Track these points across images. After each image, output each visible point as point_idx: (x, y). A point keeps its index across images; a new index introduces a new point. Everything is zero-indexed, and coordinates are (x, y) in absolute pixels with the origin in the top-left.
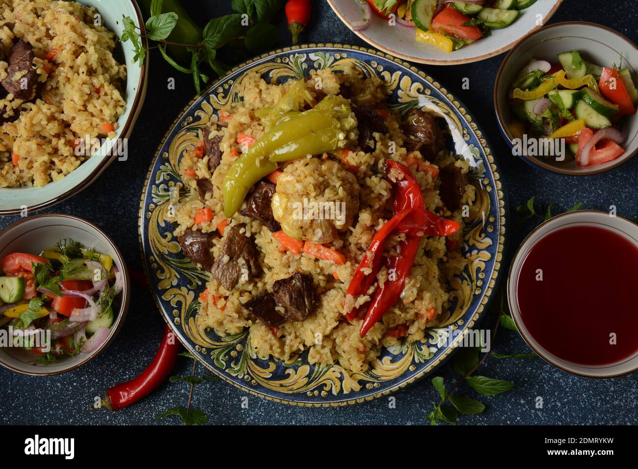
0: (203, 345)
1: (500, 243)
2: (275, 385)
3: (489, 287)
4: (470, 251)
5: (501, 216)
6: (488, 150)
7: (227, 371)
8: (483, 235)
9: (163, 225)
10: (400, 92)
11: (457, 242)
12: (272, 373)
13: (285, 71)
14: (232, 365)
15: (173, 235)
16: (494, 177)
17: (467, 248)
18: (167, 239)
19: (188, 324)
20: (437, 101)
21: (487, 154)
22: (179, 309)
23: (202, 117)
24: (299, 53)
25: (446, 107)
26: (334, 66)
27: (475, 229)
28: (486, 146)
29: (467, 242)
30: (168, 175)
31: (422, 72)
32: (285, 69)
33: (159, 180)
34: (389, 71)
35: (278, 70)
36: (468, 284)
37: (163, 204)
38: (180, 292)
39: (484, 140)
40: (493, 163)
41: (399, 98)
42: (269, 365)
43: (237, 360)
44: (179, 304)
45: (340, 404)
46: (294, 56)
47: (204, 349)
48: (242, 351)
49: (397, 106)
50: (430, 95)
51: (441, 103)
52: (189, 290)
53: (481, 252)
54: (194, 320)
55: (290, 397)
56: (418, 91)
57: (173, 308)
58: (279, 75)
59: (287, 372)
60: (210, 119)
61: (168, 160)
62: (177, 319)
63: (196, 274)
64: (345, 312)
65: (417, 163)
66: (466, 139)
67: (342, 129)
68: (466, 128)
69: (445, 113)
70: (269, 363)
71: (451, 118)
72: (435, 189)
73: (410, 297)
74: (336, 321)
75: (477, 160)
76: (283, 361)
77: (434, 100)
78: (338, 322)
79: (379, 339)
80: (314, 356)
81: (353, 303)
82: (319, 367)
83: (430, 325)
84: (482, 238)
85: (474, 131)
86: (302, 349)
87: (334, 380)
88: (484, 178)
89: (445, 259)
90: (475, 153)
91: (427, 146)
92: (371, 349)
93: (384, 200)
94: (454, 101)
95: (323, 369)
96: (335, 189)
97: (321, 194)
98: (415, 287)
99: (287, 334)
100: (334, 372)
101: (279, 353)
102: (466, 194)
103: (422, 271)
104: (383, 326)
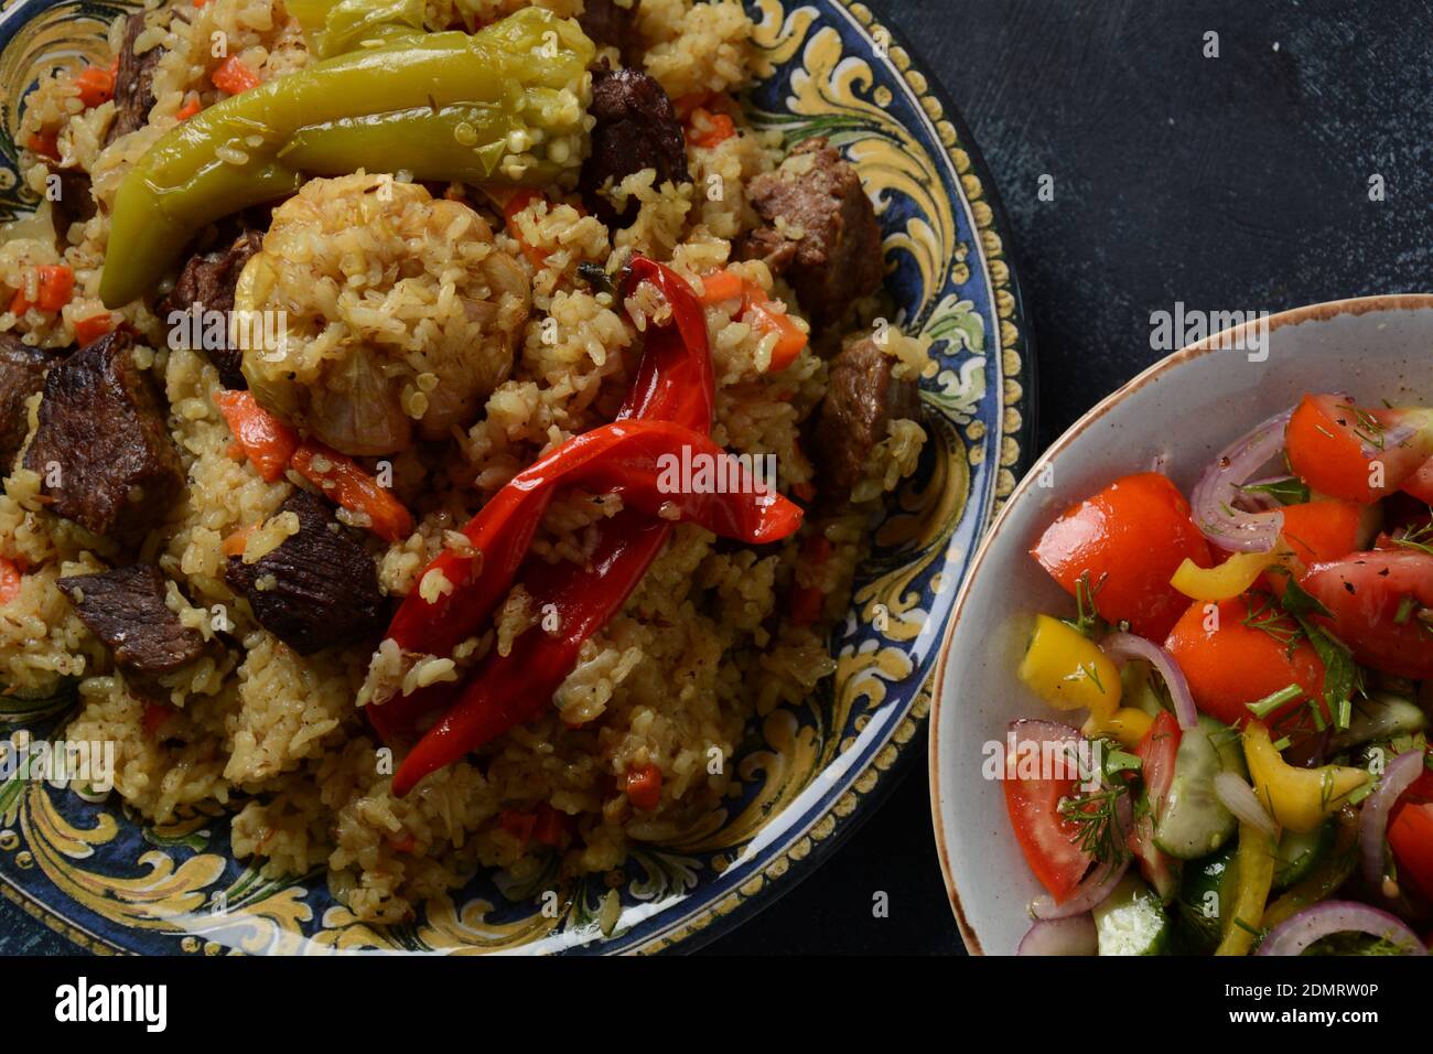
2: (89, 888)
3: (872, 766)
4: (857, 640)
6: (1012, 332)
8: (913, 598)
10: (797, 77)
11: (823, 598)
12: (94, 847)
16: (1005, 421)
17: (852, 628)
20: (903, 134)
21: (1006, 343)
25: (924, 160)
27: (897, 573)
28: (1009, 319)
29: (859, 608)
31: (883, 30)
36: (814, 740)
39: (1011, 298)
40: (1015, 378)
41: (792, 94)
42: (97, 822)
49: (779, 122)
50: (885, 109)
51: (913, 145)
53: (890, 650)
55: (122, 937)
56: (855, 86)
59: (147, 858)
64: (364, 695)
65: (744, 297)
66: (958, 279)
67: (530, 119)
68: (967, 243)
69: (916, 180)
70: (101, 816)
71: (932, 200)
72: (780, 400)
73: (581, 704)
74: (332, 717)
75: (970, 355)
76: (150, 823)
77: (894, 129)
78: (337, 722)
79: (464, 828)
80: (250, 829)
81: (395, 672)
82: (257, 873)
83: (644, 832)
84: (907, 605)
85: (988, 259)
86: (223, 798)
87: (286, 925)
88: (973, 417)
89: (762, 638)
90: (969, 332)
91: (813, 262)
92: (440, 860)
93: (594, 377)
94: (955, 146)
95: (267, 881)
96: (433, 288)
97: (385, 287)
98: (608, 677)
99: (191, 737)
100: (296, 899)
101: (142, 791)
102: (886, 445)
103: (656, 640)
104: (481, 782)
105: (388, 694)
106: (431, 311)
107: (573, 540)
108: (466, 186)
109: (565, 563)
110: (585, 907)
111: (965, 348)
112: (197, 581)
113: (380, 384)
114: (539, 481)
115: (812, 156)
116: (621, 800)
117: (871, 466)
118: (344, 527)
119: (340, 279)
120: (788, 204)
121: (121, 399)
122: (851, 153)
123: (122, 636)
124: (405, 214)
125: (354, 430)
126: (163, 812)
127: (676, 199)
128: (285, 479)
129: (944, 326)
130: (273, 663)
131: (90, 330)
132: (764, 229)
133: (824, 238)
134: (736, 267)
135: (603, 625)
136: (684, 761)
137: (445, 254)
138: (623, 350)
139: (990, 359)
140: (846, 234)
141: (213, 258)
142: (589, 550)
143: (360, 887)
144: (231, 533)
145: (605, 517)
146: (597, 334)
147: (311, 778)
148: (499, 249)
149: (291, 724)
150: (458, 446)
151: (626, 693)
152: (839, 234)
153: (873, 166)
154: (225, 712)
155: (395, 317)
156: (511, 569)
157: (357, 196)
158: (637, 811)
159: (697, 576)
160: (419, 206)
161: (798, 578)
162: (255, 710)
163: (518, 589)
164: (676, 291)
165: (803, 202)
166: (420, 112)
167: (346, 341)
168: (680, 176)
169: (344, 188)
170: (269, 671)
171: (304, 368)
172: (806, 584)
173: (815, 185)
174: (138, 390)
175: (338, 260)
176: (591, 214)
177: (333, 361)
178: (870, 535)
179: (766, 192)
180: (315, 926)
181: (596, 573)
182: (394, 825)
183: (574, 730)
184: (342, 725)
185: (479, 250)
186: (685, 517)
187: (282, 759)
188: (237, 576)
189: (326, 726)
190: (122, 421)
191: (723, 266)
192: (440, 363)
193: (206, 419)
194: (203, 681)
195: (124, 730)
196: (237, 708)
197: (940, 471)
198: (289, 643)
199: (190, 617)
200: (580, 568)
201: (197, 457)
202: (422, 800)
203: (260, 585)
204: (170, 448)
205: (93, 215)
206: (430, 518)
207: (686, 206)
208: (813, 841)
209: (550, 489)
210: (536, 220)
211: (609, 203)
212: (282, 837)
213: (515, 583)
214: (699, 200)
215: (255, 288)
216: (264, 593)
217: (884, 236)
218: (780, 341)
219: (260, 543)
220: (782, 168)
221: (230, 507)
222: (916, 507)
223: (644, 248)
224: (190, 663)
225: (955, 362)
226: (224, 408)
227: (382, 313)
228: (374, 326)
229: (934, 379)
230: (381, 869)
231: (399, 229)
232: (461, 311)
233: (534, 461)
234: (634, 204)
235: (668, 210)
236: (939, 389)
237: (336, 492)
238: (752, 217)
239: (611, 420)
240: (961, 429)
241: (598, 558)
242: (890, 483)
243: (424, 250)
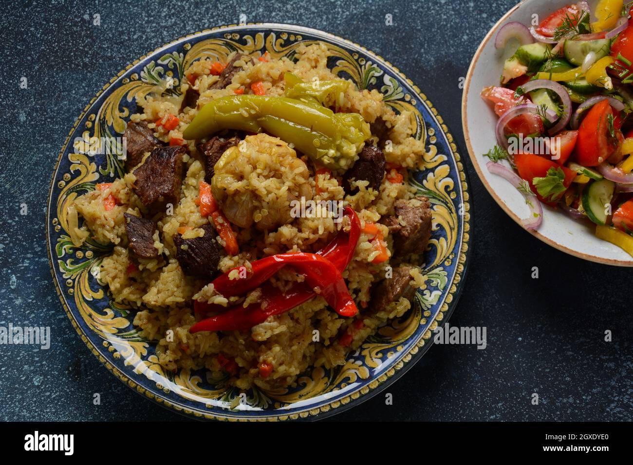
0: (62, 222)
1: (386, 374)
2: (85, 310)
3: (340, 401)
4: (356, 359)
5: (410, 353)
6: (454, 289)
7: (59, 261)
8: (380, 355)
9: (130, 99)
10: (430, 175)
11: (353, 340)
12: (93, 298)
13: (353, 71)
14: (68, 262)
15: (129, 115)
16: (438, 315)
17: (357, 354)
18: (122, 115)
19: (67, 195)
20: (453, 210)
21: (450, 292)
22: (73, 177)
23: (248, 45)
24: (379, 65)
25: (455, 221)
26: (397, 103)
27: (379, 345)
28: (456, 284)
29: (362, 349)
30: (174, 64)
31: (464, 175)
32: (354, 69)
33: (162, 61)
34: (438, 148)
35: (348, 64)
36: (326, 383)
37: (147, 83)
38: (88, 165)
39: (460, 278)
40: (448, 304)
41: (426, 179)
42: (98, 291)
43: (76, 261)
44: (78, 173)
45: (121, 376)
46: (372, 65)
47: (59, 226)
48: (89, 259)
49: (418, 186)
50: (452, 199)
51: (454, 215)
52: (97, 171)
53: (365, 367)
54: (76, 197)
55: (87, 331)
56: (447, 187)
57: (69, 172)
58: (345, 69)
59: (107, 310)
60: (253, 52)
61: (185, 52)
62: (63, 183)
63: (116, 165)
64: (196, 297)
65: (376, 235)
66: (446, 263)
67: (338, 148)
68: (455, 254)
69: (450, 226)
70: (100, 290)
71: (452, 235)
72: (371, 273)
73: (259, 334)
74: (183, 298)
75: (438, 289)
76: (113, 300)
77: (451, 207)
78: (184, 300)
79: (206, 353)
80: (141, 318)
81: (209, 294)
82: (137, 333)
83: (259, 383)
84: (377, 356)
85: (459, 263)
86: (139, 304)
87: (137, 353)
88: (428, 309)
89: (327, 343)
90: (441, 282)
91: (404, 235)
92: (193, 358)
93: (316, 236)
94: (467, 222)
95: (139, 336)
96: (281, 185)
97: (267, 177)
98: (272, 331)
99: (139, 280)
100: (144, 347)
101: (116, 289)
102: (396, 304)
103: (293, 327)
104: (217, 342)
105: (204, 300)
106: (276, 192)
107: (283, 283)
108: (309, 158)
109: (278, 288)
110: (229, 397)
111: (437, 286)
112: (165, 234)
113: (250, 206)
114: (282, 260)
115: (421, 202)
116: (256, 370)
117: (388, 308)
118: (217, 242)
119: (255, 168)
120: (406, 213)
121: (172, 168)
122: (435, 207)
123: (135, 240)
124: (285, 158)
125: (235, 215)
126: (119, 299)
127: (372, 194)
128: (208, 219)
129: (435, 276)
130: (175, 272)
131: (175, 142)
132: (394, 217)
133: (411, 230)
134: (378, 225)
135: (280, 313)
136: (282, 369)
137: (290, 176)
138: (330, 232)
139: (443, 294)
140: (418, 232)
141: (222, 140)
142: (287, 289)
143: (165, 354)
144: (183, 226)
145: (297, 281)
146: (324, 224)
147: (168, 312)
148: (308, 183)
149: (170, 293)
150: (264, 236)
151: (276, 338)
152: (416, 231)
153: (439, 215)
154: (153, 279)
155: (265, 188)
156: (260, 282)
157: (273, 145)
158: (260, 376)
159: (317, 313)
160: (290, 158)
161: (348, 329)
162: (162, 283)
163: (259, 289)
164: (355, 224)
165: (411, 215)
166: (307, 129)
167: (246, 187)
168: (376, 188)
169: (271, 140)
170: (172, 274)
171: (230, 189)
172: (350, 333)
173: (417, 212)
174: (179, 167)
175: (258, 161)
176: (342, 186)
177: (239, 191)
178: (379, 328)
179: (401, 206)
180: (145, 358)
181: (285, 297)
182: (185, 340)
183: (253, 340)
184: (185, 302)
185: (302, 180)
186: (321, 294)
187: (162, 302)
188: (178, 240)
189: (180, 300)
190: (170, 175)
191: (375, 223)
192: (271, 209)
193: (194, 187)
194: (151, 266)
195: (120, 268)
196: (157, 279)
197: (409, 321)
198: (182, 269)
199: (158, 245)
200: (281, 292)
201: (186, 197)
202: (197, 337)
203: (183, 247)
204: (179, 190)
205: (193, 108)
206: (244, 253)
207: (373, 198)
208: (309, 414)
209: (285, 264)
210: (324, 179)
211: (350, 185)
212: (150, 326)
213: (259, 287)
214: (379, 198)
215: (228, 157)
216: (182, 250)
217: (431, 238)
218: (379, 255)
219: (189, 234)
220: (411, 201)
221: (187, 218)
222: (397, 328)
223: (353, 205)
224: (150, 259)
225: (432, 289)
226: (201, 187)
227: (262, 185)
228: (257, 187)
229: (423, 291)
230: (174, 352)
231: (281, 161)
232: (286, 196)
233: (285, 253)
234: (357, 189)
235: (367, 196)
236: (423, 294)
237: (220, 231)
238: (393, 210)
239: (314, 252)
240: (423, 310)
241: (288, 293)
242: (391, 316)
243: (285, 172)
